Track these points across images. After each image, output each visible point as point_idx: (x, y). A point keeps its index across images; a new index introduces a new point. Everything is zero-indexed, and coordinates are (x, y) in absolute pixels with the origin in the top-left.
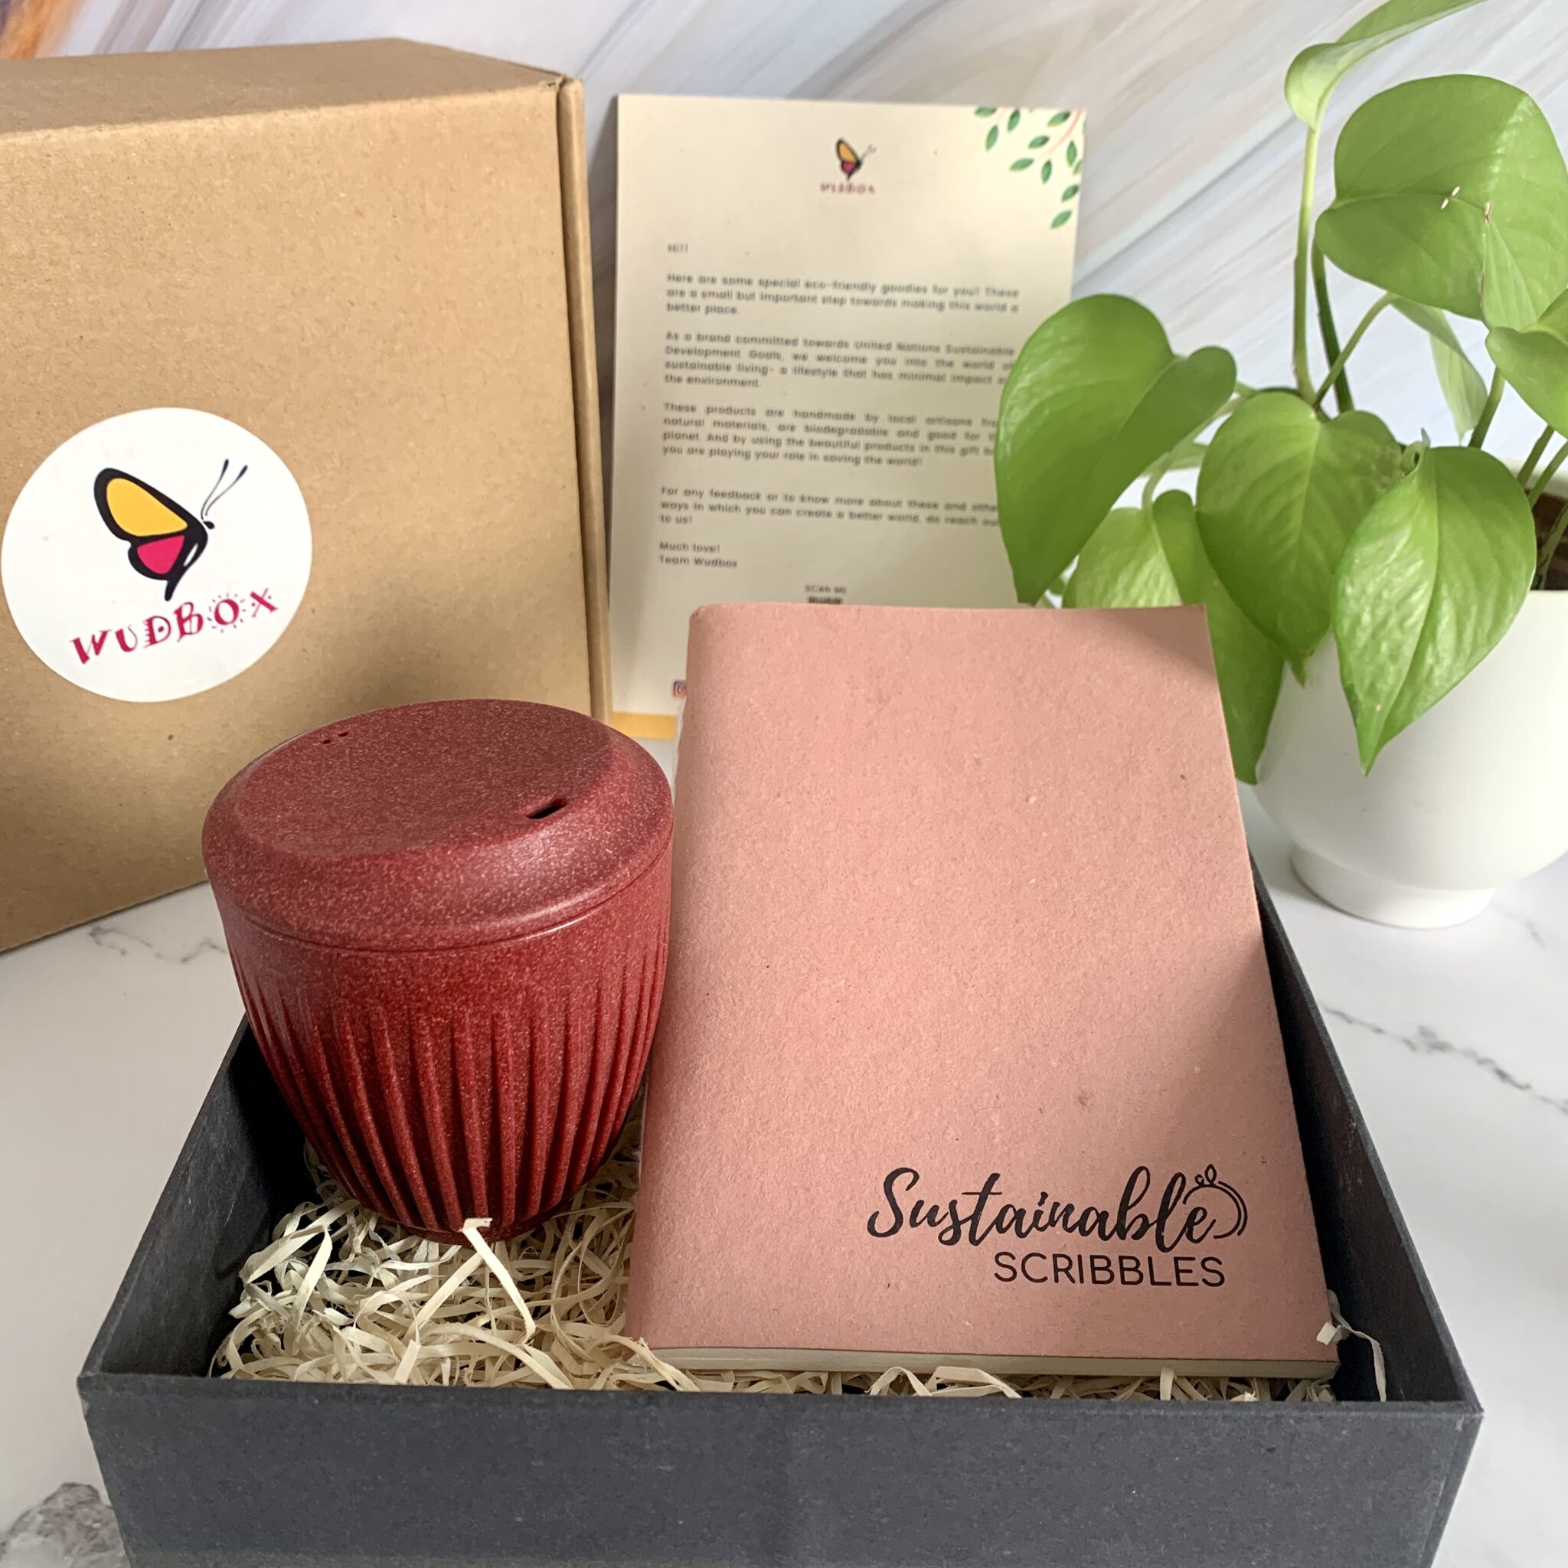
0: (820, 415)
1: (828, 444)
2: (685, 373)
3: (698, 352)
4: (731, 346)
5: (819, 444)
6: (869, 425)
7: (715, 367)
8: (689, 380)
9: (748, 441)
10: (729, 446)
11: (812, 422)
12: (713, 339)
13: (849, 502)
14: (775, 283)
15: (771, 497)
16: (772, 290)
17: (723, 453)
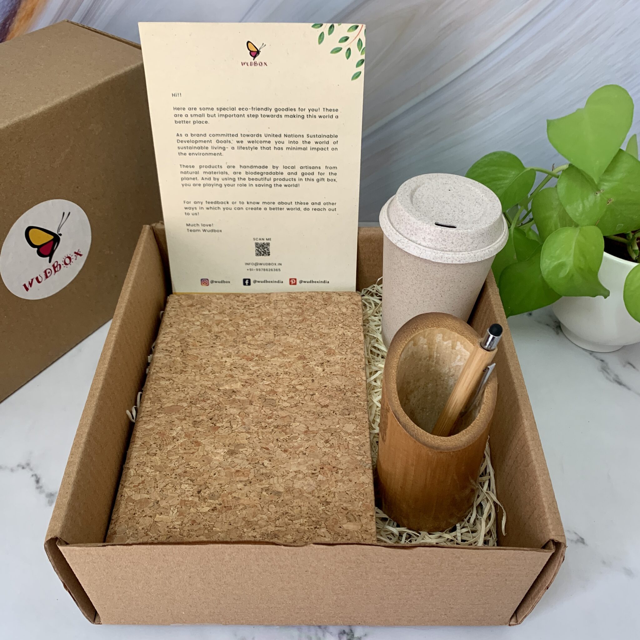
0: (252, 167)
1: (257, 179)
2: (188, 151)
3: (193, 142)
4: (207, 138)
5: (253, 179)
6: (275, 170)
7: (201, 148)
8: (190, 154)
9: (220, 180)
10: (212, 182)
11: (248, 170)
12: (198, 135)
13: (269, 203)
14: (224, 109)
15: (233, 203)
16: (223, 112)
17: (210, 185)
